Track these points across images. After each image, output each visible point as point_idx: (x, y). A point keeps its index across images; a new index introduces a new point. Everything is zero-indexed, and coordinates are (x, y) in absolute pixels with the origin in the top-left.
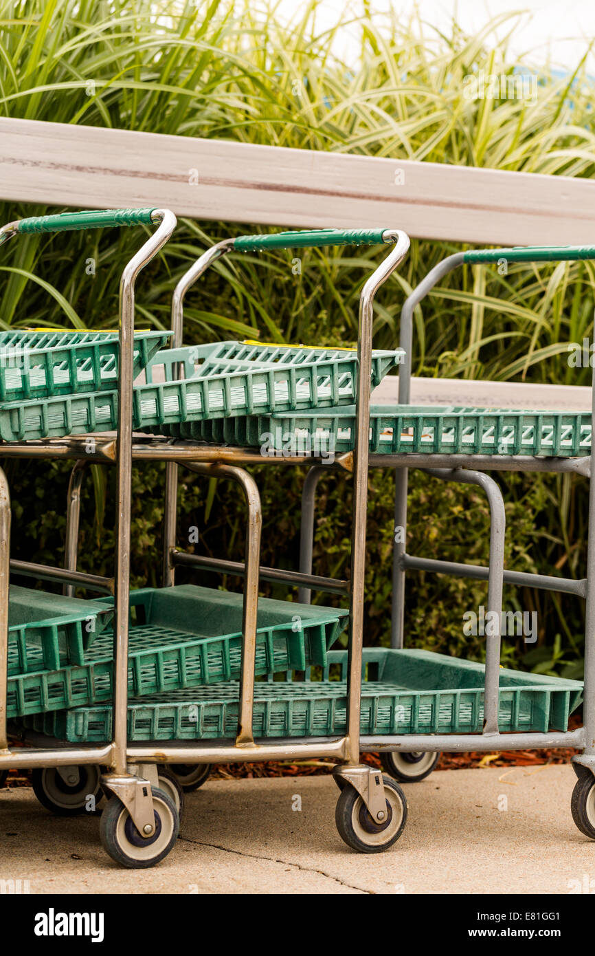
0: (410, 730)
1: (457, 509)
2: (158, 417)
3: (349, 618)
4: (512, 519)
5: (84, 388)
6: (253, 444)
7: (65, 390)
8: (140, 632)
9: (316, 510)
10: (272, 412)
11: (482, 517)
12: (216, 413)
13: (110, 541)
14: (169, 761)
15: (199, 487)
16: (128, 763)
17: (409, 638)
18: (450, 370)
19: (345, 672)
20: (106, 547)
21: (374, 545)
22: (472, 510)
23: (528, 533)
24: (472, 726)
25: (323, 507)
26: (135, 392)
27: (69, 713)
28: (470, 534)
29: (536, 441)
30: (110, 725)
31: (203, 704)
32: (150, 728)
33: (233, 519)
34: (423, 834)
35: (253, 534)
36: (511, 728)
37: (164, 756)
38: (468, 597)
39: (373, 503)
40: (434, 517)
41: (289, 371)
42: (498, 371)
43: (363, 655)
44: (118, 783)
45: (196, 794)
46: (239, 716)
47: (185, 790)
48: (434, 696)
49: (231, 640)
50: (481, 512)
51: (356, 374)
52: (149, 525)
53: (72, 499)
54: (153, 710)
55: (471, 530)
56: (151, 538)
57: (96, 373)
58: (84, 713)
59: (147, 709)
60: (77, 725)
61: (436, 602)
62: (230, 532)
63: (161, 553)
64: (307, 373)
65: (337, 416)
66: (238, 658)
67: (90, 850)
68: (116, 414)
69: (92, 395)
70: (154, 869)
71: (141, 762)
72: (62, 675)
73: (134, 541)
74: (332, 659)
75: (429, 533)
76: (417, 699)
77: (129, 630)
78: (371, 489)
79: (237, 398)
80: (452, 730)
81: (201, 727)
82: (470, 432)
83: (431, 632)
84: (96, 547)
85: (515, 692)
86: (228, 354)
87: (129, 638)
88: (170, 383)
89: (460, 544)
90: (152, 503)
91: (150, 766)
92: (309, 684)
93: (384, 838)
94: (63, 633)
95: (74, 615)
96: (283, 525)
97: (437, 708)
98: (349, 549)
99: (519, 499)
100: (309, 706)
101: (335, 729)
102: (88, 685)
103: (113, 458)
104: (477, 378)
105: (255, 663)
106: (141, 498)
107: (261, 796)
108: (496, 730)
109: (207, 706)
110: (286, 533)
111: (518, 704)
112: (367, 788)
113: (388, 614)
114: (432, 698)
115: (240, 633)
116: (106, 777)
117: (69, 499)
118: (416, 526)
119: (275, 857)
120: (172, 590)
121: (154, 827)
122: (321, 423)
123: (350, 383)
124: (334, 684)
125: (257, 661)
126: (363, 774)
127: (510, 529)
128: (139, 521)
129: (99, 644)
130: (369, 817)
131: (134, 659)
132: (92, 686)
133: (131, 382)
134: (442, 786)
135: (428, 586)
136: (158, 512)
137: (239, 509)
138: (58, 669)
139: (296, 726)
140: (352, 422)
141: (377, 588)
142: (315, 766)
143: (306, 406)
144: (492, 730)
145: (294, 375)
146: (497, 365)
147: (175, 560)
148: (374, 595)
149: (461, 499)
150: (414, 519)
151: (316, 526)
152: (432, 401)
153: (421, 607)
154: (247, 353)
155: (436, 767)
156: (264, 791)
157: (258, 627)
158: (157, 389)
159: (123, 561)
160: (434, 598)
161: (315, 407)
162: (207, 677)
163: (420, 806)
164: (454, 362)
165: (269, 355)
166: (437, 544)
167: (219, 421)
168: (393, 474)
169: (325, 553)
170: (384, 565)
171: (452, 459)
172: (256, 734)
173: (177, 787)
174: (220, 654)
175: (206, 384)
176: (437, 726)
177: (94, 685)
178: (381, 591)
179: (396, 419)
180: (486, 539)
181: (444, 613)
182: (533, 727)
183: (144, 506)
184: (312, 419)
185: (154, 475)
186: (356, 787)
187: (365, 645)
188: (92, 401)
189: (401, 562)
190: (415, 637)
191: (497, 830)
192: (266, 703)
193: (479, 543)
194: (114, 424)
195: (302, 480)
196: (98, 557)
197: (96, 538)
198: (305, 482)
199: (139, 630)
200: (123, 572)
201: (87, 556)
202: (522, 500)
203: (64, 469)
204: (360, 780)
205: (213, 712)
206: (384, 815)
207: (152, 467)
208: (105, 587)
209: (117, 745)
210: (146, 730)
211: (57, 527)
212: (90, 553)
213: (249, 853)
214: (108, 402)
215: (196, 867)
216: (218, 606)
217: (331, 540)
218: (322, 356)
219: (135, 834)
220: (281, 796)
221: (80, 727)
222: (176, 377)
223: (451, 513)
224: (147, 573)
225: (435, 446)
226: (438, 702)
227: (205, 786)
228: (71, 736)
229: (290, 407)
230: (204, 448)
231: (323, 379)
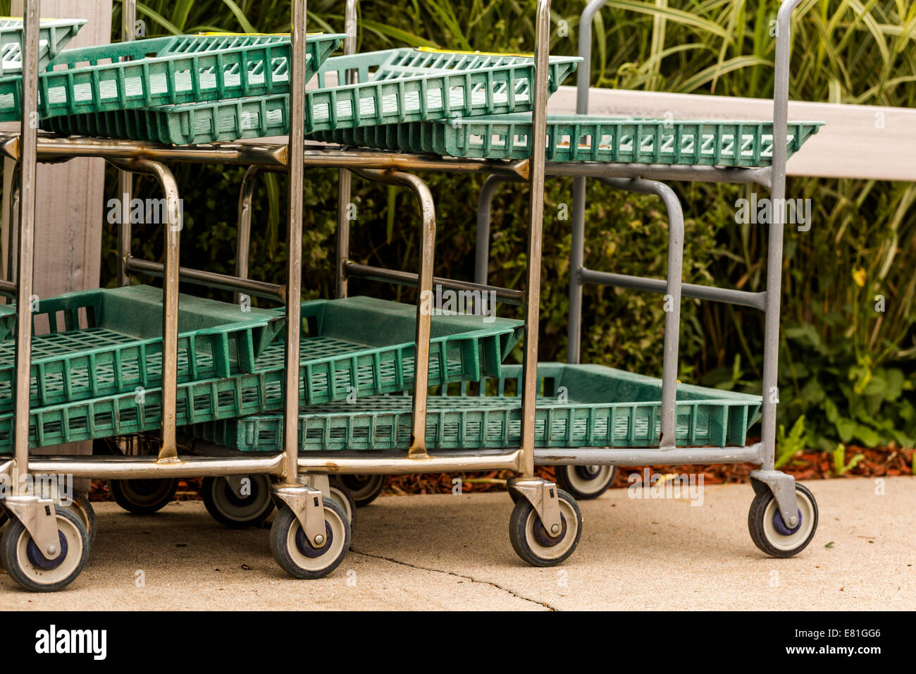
0: (586, 443)
1: (635, 224)
2: (330, 122)
3: (524, 329)
4: (692, 237)
5: (255, 92)
6: (427, 151)
7: (236, 93)
8: (312, 344)
9: (492, 224)
10: (447, 118)
11: (662, 233)
12: (389, 119)
13: (283, 253)
14: (340, 471)
15: (373, 199)
16: (299, 473)
17: (586, 355)
18: (630, 83)
19: (520, 387)
20: (278, 259)
21: (551, 261)
22: (651, 225)
23: (709, 251)
24: (648, 440)
25: (500, 220)
26: (307, 96)
27: (239, 422)
28: (649, 250)
29: (716, 151)
30: (281, 434)
31: (375, 414)
32: (322, 438)
33: (408, 234)
34: (598, 549)
35: (427, 242)
36: (688, 442)
37: (335, 466)
38: (646, 315)
39: (550, 217)
40: (612, 232)
41: (464, 76)
42: (680, 83)
43: (538, 369)
44: (289, 493)
45: (367, 509)
46: (412, 427)
47: (358, 505)
48: (611, 409)
49: (404, 350)
50: (660, 227)
51: (533, 80)
52: (322, 237)
53: (244, 208)
54: (325, 419)
55: (650, 247)
56: (323, 251)
57: (268, 77)
58: (254, 422)
59: (319, 418)
60: (248, 434)
61: (613, 320)
62: (404, 247)
63: (334, 266)
64: (484, 78)
65: (513, 122)
66: (411, 368)
67: (261, 561)
68: (288, 118)
69: (263, 98)
70: (325, 580)
71: (313, 472)
72: (232, 383)
73: (306, 253)
74: (507, 373)
75: (607, 247)
76: (593, 412)
77: (301, 342)
78: (549, 203)
79: (411, 103)
80: (628, 443)
81: (373, 437)
82: (650, 143)
83: (608, 350)
84: (268, 260)
85: (692, 406)
86: (403, 61)
87: (301, 349)
88: (344, 87)
89: (639, 261)
90: (325, 215)
91: (321, 477)
92: (483, 398)
93: (558, 552)
94: (234, 340)
95: (244, 322)
96: (458, 240)
97: (613, 421)
98: (524, 264)
99: (700, 215)
100: (483, 418)
101: (509, 441)
102: (259, 394)
103: (285, 163)
104: (658, 90)
105: (429, 373)
106: (314, 211)
107: (434, 511)
108: (672, 444)
109: (379, 417)
110: (462, 248)
111: (695, 418)
112: (542, 501)
113: (565, 331)
114: (608, 411)
115: (414, 343)
116: (277, 486)
117: (240, 208)
118: (594, 241)
119: (448, 569)
120: (345, 301)
121: (325, 537)
122: (496, 129)
123: (527, 89)
124: (508, 399)
125: (430, 371)
126: (537, 487)
127: (690, 246)
128: (312, 234)
129: (270, 355)
130: (543, 530)
131: (305, 368)
132: (263, 394)
133: (303, 86)
134: (618, 504)
135: (606, 303)
136: (331, 224)
137: (413, 223)
138: (229, 376)
139: (470, 438)
140: (528, 129)
141: (554, 304)
142: (489, 483)
143: (482, 112)
144: (668, 444)
145: (470, 81)
146: (679, 78)
147: (348, 271)
148: (551, 312)
149: (641, 214)
150: (592, 234)
151: (492, 240)
152: (611, 113)
153: (599, 325)
154: (421, 60)
155: (611, 485)
156: (438, 507)
157: (431, 336)
158: (329, 93)
159: (294, 267)
160: (611, 315)
161: (490, 113)
162: (380, 386)
163: (596, 523)
164: (634, 75)
165: (444, 62)
166: (615, 261)
167: (393, 126)
168: (570, 188)
169: (502, 269)
170: (561, 282)
171: (631, 168)
172: (428, 446)
173: (348, 498)
174: (393, 365)
175: (380, 88)
176: (613, 439)
177: (266, 394)
178: (558, 308)
179: (574, 127)
180: (665, 256)
181: (622, 331)
182: (711, 441)
183: (317, 219)
184: (487, 126)
185: (327, 187)
186: (530, 500)
187: (540, 360)
188: (263, 105)
189: (578, 276)
190: (593, 355)
191: (673, 546)
192: (439, 414)
193: (658, 260)
194: (285, 128)
195: (477, 193)
196: (270, 270)
197: (268, 251)
198: (480, 196)
199: (311, 342)
200: (294, 279)
201: (258, 268)
202: (703, 217)
203: (236, 180)
204: (534, 494)
205: (385, 422)
206: (558, 529)
207: (325, 178)
208: (276, 294)
209: (288, 454)
210: (318, 440)
211: (228, 239)
212: (262, 266)
213: (422, 565)
214: (280, 105)
215: (367, 578)
216: (390, 317)
217: (507, 255)
218: (499, 62)
219: (306, 544)
220: (455, 512)
221: (251, 436)
222: (349, 81)
223: (630, 228)
224: (319, 287)
225: (613, 155)
226: (614, 414)
227: (378, 501)
228: (241, 445)
229: (465, 113)
230: (377, 155)
231: (499, 85)
